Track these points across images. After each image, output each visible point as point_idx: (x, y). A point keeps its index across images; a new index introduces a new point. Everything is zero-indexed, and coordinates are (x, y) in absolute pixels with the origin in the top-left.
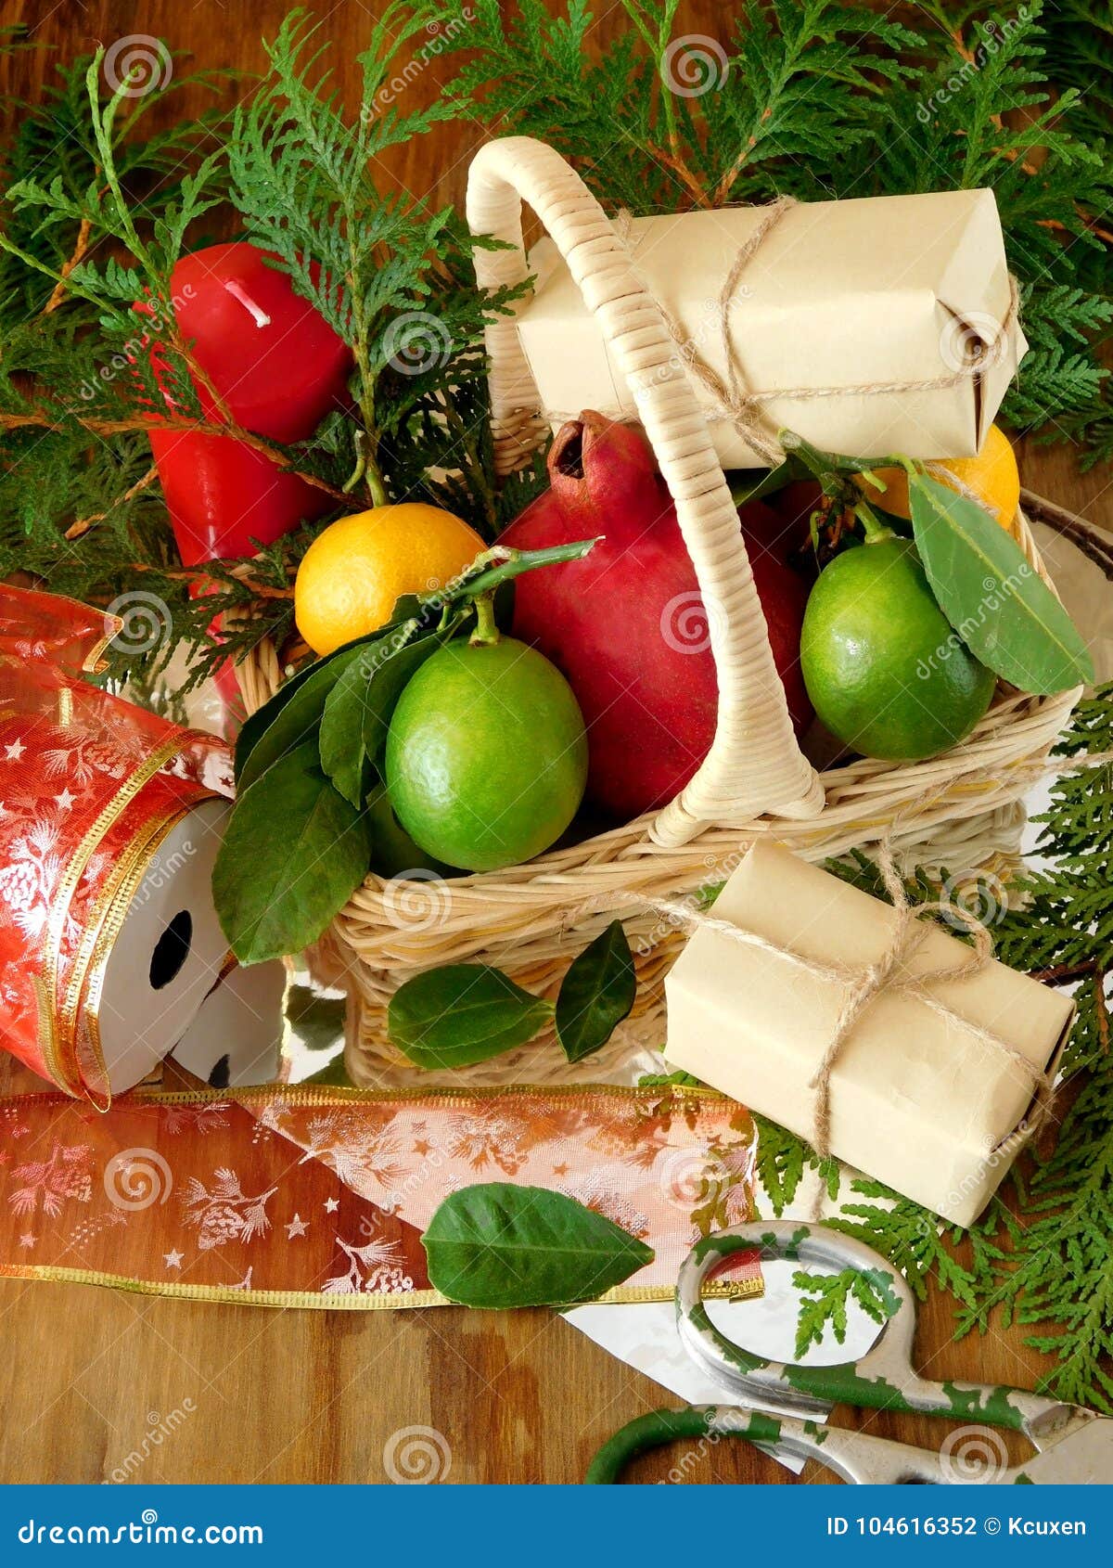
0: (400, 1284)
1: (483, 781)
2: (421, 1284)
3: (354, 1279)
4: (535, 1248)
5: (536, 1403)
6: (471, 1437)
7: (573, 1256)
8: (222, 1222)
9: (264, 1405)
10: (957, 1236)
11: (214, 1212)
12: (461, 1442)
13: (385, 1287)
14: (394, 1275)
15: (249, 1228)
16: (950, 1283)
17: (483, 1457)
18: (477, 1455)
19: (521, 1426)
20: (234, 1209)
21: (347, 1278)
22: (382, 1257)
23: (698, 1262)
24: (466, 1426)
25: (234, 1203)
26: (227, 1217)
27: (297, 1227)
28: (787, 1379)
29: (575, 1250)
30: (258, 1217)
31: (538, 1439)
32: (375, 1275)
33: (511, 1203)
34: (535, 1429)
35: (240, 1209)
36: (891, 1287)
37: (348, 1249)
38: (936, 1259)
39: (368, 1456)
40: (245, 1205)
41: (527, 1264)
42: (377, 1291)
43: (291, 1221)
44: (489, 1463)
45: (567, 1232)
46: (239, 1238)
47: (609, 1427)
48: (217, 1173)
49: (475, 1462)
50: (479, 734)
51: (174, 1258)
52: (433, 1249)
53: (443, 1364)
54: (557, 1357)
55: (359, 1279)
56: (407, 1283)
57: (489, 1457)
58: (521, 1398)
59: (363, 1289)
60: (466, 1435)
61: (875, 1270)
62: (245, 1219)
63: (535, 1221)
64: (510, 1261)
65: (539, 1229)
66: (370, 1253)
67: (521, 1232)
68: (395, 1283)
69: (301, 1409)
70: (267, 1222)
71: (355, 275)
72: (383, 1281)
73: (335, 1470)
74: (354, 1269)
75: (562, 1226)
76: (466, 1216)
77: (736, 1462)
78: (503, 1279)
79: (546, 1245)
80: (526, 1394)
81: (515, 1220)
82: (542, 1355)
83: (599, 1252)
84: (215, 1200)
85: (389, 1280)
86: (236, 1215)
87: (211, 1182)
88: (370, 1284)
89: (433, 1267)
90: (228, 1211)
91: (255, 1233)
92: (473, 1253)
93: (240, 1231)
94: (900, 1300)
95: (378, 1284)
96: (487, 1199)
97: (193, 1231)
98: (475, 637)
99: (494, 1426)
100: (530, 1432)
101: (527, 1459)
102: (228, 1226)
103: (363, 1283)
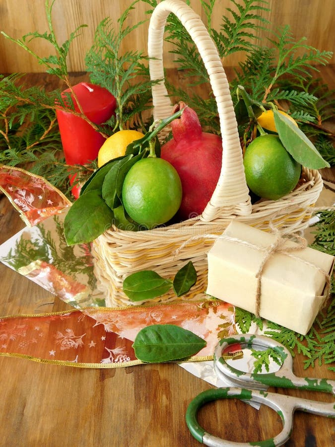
0: (126, 359)
1: (151, 189)
2: (133, 359)
3: (111, 359)
4: (169, 344)
5: (169, 390)
6: (148, 400)
7: (181, 346)
8: (68, 343)
9: (79, 392)
10: (302, 338)
11: (66, 340)
12: (144, 402)
13: (121, 361)
14: (124, 357)
15: (77, 345)
16: (302, 351)
17: (152, 406)
18: (150, 406)
19: (164, 397)
20: (72, 339)
21: (109, 359)
22: (120, 352)
23: (221, 345)
24: (146, 397)
25: (72, 338)
26: (69, 341)
27: (92, 344)
28: (252, 378)
29: (182, 344)
30: (80, 342)
31: (170, 400)
32: (118, 357)
33: (160, 331)
34: (169, 397)
35: (74, 339)
36: (284, 351)
37: (109, 350)
38: (296, 345)
39: (113, 407)
40: (76, 338)
41: (167, 349)
42: (118, 362)
43: (90, 343)
44: (154, 408)
45: (179, 338)
46: (74, 347)
47: (193, 396)
48: (67, 330)
49: (149, 408)
50: (150, 175)
51: (52, 353)
52: (136, 349)
53: (139, 379)
54: (176, 376)
55: (113, 359)
56: (128, 359)
57: (154, 407)
58: (164, 388)
59: (114, 362)
60: (146, 400)
61: (277, 346)
62: (76, 342)
63: (168, 336)
64: (161, 349)
65: (170, 338)
66: (116, 351)
67: (164, 340)
68: (124, 359)
69: (91, 393)
70: (83, 343)
71: (118, 76)
72: (120, 359)
73: (102, 411)
74: (111, 356)
75: (177, 336)
76: (146, 337)
77: (237, 407)
78: (160, 354)
79: (173, 343)
80: (166, 388)
81: (162, 336)
82: (171, 376)
83: (189, 344)
84: (66, 337)
85: (122, 359)
86: (73, 341)
87: (65, 333)
88: (116, 360)
89: (137, 353)
90: (70, 340)
91: (79, 346)
92: (149, 348)
93: (74, 345)
94: (287, 355)
95: (119, 360)
96: (152, 330)
97: (59, 345)
98: (149, 156)
99: (155, 396)
100: (167, 399)
101: (166, 407)
102: (70, 344)
103: (114, 360)
